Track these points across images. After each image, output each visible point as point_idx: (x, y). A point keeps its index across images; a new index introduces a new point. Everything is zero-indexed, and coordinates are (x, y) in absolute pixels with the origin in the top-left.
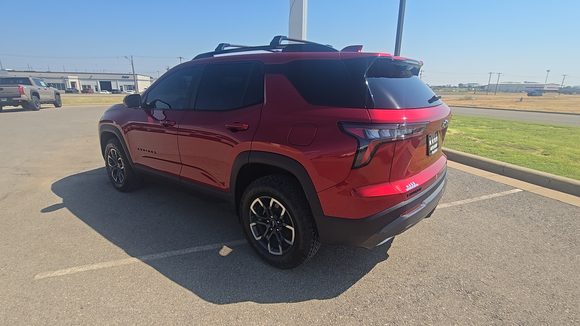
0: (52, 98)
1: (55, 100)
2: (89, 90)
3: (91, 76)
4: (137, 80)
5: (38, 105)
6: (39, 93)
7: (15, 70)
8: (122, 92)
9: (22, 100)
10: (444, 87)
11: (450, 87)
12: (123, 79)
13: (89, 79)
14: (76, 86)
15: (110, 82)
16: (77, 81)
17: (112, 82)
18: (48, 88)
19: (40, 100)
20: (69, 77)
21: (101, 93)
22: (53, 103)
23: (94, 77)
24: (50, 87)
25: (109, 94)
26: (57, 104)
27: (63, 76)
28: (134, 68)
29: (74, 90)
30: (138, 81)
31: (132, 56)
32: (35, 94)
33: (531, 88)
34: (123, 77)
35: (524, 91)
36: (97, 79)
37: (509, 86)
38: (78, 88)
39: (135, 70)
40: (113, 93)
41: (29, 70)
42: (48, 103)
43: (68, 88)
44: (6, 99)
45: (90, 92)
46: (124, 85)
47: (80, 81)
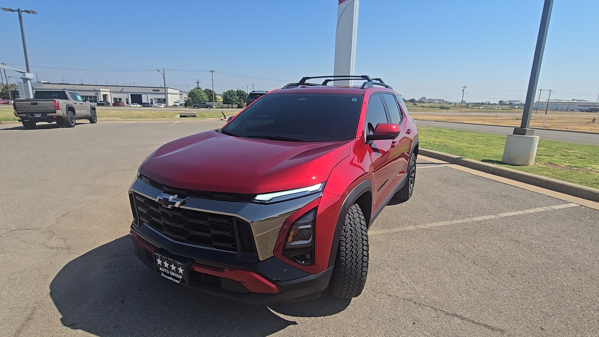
0: (88, 113)
1: (91, 115)
2: (120, 102)
3: (123, 89)
4: (168, 93)
5: (73, 121)
6: (75, 108)
7: (50, 83)
8: (152, 105)
9: (56, 116)
10: (483, 104)
11: (489, 104)
12: (153, 92)
13: (121, 92)
14: (107, 99)
15: (141, 95)
16: (108, 93)
17: (142, 95)
18: (84, 102)
19: (75, 116)
20: (101, 90)
21: (132, 106)
22: (88, 118)
23: (125, 90)
24: (86, 102)
25: (140, 107)
26: (92, 120)
27: (95, 88)
28: (166, 82)
29: (106, 103)
30: (168, 95)
31: (164, 69)
32: (71, 109)
33: (584, 107)
34: (154, 90)
35: (577, 110)
36: (128, 92)
37: (558, 103)
38: (109, 101)
39: (166, 83)
40: (143, 106)
41: (62, 83)
42: (83, 119)
43: (100, 100)
44: (40, 114)
45: (121, 105)
46: (155, 99)
47: (112, 94)
